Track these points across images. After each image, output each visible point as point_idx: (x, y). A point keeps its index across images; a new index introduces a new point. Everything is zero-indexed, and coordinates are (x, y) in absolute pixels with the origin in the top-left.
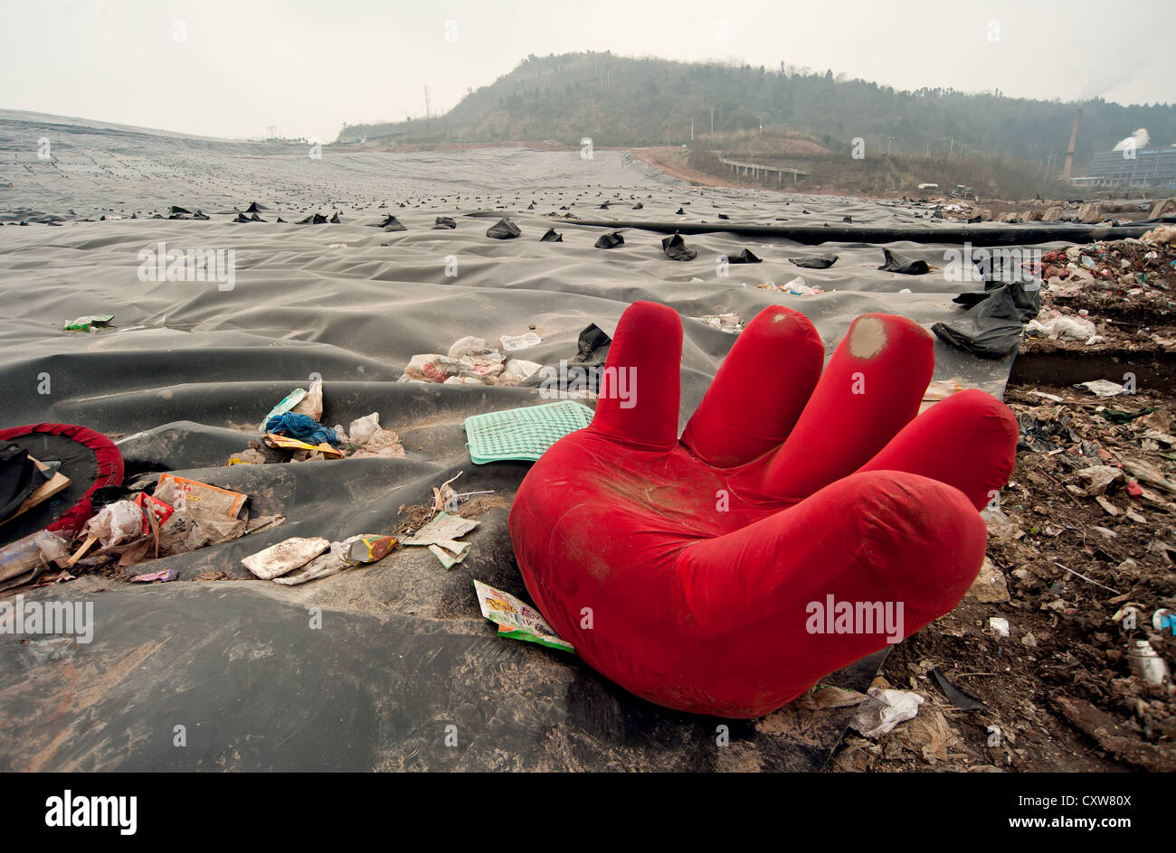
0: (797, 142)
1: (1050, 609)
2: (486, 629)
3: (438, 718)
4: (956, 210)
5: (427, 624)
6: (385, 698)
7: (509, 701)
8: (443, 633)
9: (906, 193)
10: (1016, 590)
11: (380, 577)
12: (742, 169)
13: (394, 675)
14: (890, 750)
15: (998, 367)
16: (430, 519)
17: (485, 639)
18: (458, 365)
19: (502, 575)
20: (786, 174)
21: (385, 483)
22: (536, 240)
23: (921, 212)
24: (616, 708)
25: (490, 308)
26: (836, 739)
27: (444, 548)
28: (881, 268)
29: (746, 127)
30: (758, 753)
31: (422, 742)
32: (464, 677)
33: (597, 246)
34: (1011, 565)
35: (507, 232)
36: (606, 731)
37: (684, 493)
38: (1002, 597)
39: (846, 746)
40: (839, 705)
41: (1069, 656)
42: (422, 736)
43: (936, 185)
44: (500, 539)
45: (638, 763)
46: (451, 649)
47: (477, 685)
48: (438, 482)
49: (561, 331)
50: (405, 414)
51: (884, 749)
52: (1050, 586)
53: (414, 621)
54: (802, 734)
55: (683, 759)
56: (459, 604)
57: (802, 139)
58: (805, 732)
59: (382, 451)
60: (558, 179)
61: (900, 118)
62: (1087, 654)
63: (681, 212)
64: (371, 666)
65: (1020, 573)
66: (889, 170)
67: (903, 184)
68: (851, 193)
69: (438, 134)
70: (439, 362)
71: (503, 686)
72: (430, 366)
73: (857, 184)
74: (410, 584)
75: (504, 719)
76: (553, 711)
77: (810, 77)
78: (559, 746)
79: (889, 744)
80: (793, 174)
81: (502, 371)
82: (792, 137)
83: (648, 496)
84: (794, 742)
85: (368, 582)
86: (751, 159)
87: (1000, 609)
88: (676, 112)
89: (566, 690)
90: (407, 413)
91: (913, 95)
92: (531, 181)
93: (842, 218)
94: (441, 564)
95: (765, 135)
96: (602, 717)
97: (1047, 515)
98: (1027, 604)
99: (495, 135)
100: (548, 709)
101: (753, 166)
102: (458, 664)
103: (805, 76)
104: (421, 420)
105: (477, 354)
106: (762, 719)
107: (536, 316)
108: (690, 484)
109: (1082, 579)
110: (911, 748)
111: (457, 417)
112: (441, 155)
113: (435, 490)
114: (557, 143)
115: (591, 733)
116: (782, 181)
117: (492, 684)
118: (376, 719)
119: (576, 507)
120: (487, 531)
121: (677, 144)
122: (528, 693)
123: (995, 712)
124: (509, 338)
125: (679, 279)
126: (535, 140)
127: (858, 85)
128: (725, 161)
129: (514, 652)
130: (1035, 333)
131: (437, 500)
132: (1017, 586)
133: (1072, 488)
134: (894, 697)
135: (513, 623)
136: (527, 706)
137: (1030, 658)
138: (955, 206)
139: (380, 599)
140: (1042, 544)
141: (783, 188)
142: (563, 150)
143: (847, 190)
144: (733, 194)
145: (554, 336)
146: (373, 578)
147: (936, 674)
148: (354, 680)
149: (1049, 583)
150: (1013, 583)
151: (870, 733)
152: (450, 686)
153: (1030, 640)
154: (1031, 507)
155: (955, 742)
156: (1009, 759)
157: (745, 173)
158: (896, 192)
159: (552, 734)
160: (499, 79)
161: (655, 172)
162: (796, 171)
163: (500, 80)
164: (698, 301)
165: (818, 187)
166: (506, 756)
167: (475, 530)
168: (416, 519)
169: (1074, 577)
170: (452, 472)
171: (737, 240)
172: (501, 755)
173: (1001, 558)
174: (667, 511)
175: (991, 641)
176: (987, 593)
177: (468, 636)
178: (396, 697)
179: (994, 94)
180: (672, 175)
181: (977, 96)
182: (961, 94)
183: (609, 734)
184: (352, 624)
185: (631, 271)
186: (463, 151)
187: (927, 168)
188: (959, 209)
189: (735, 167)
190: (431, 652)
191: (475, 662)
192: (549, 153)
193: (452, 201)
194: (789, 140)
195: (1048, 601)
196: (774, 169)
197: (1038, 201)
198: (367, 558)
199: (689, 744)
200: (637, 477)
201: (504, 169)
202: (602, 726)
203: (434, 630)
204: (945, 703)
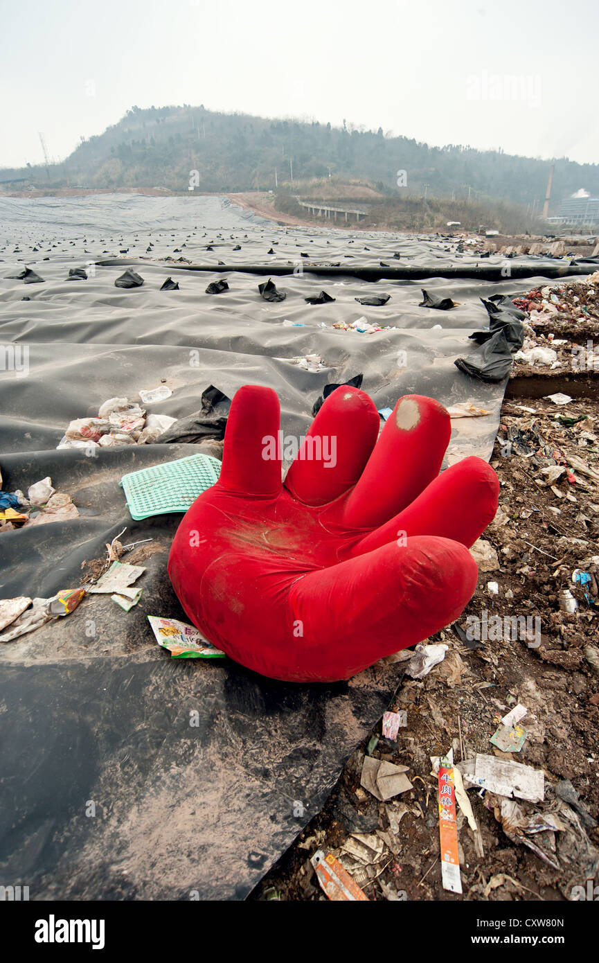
0: (358, 188)
1: (521, 573)
2: (162, 654)
3: (139, 728)
4: (473, 244)
5: (120, 660)
6: (99, 724)
7: (186, 703)
8: (132, 665)
9: (438, 229)
10: (503, 562)
11: (77, 626)
12: (317, 210)
13: (102, 705)
14: (429, 684)
15: (498, 388)
16: (108, 569)
17: (163, 662)
18: (109, 425)
19: (167, 606)
20: (351, 215)
21: (66, 542)
22: (156, 288)
23: (449, 245)
24: (257, 690)
25: (127, 365)
26: (397, 684)
27: (122, 595)
28: (421, 305)
29: (319, 175)
30: (351, 702)
31: (130, 748)
32: (152, 694)
33: (207, 292)
34: (501, 544)
35: (132, 282)
36: (253, 708)
37: (290, 531)
38: (495, 567)
39: (403, 687)
40: (398, 661)
41: (529, 602)
42: (130, 744)
43: (459, 223)
44: (162, 578)
45: (276, 726)
46: (140, 674)
47: (162, 697)
48: (109, 539)
49: (186, 384)
50: (72, 476)
51: (425, 684)
52: (522, 557)
53: (109, 660)
54: (377, 684)
55: (304, 716)
56: (140, 636)
57: (362, 185)
58: (379, 682)
59: (58, 512)
60: (169, 222)
61: (433, 169)
62: (539, 600)
63: (271, 252)
64: (85, 702)
65: (505, 550)
66: (426, 211)
67: (436, 222)
68: (399, 229)
69: (59, 180)
70: (93, 424)
71: (180, 694)
72: (86, 429)
73: (404, 222)
74: (101, 627)
75: (184, 717)
76: (216, 703)
77: (366, 133)
78: (223, 726)
79: (428, 681)
80: (356, 214)
81: (145, 426)
82: (355, 184)
83: (265, 538)
84: (372, 690)
85: (69, 631)
86: (323, 203)
87: (495, 575)
88: (262, 162)
89: (223, 686)
90: (74, 474)
91: (442, 150)
92: (147, 223)
93: (393, 255)
94: (121, 608)
95: (334, 183)
96: (249, 699)
97: (523, 503)
98: (509, 570)
99: (111, 182)
100: (213, 702)
101: (325, 208)
102: (147, 685)
103: (362, 133)
104: (86, 479)
105: (122, 409)
106: (351, 679)
107: (165, 370)
108: (293, 523)
109: (538, 551)
110: (441, 680)
111: (114, 474)
112: (65, 200)
113: (108, 545)
114: (166, 190)
115: (243, 712)
116: (348, 220)
117: (172, 694)
118: (95, 741)
119: (215, 561)
120: (151, 574)
121: (264, 190)
122: (198, 695)
123: (488, 646)
124: (146, 392)
125: (274, 321)
126: (147, 185)
127: (402, 141)
128: (304, 204)
129: (184, 667)
130: (521, 361)
131: (110, 553)
132: (504, 559)
133: (538, 481)
134: (431, 650)
135: (180, 644)
136: (198, 704)
137: (509, 605)
138: (472, 241)
139: (81, 643)
140: (520, 524)
141: (349, 226)
142: (171, 195)
143: (396, 227)
144: (311, 232)
145: (182, 388)
146: (72, 628)
147: (456, 627)
148: (74, 716)
149: (521, 555)
150: (502, 557)
151: (417, 676)
152: (143, 702)
153: (510, 594)
154: (514, 498)
155: (466, 671)
156: (494, 676)
157: (320, 214)
158: (432, 228)
159: (217, 719)
160: (107, 129)
161: (247, 214)
162: (358, 212)
163: (110, 130)
164: (290, 345)
165: (375, 225)
166: (189, 743)
167: (144, 574)
168: (96, 570)
169: (535, 550)
170: (119, 529)
171: (316, 279)
172: (185, 743)
173: (496, 540)
174: (279, 549)
175: (488, 598)
176: (487, 565)
177: (150, 662)
178: (107, 721)
179: (498, 151)
180: (263, 217)
181: (487, 152)
182: (475, 151)
183: (255, 710)
184: (64, 672)
185: (236, 316)
186: (84, 197)
187: (452, 210)
188: (475, 242)
189: (311, 209)
190: (126, 681)
191: (158, 680)
192: (159, 198)
193: (80, 243)
194: (352, 187)
195: (521, 568)
196: (342, 210)
197: (527, 236)
198: (64, 611)
199: (307, 704)
200: (256, 524)
201: (123, 213)
202: (250, 705)
203: (126, 663)
204: (461, 645)
